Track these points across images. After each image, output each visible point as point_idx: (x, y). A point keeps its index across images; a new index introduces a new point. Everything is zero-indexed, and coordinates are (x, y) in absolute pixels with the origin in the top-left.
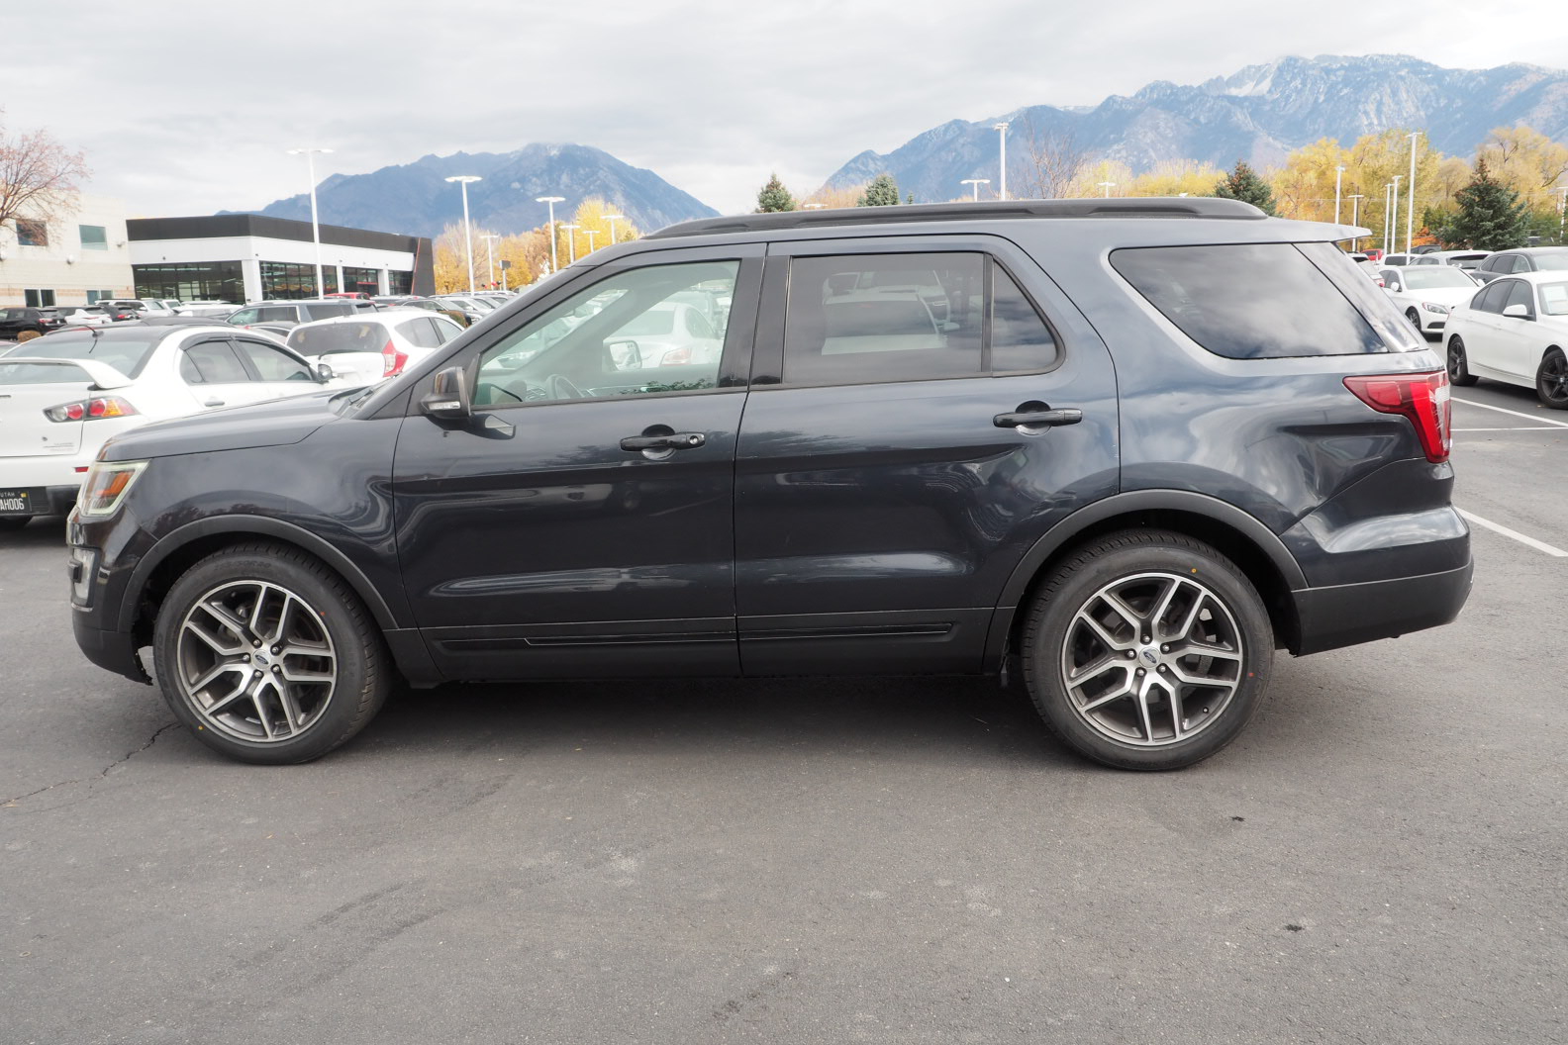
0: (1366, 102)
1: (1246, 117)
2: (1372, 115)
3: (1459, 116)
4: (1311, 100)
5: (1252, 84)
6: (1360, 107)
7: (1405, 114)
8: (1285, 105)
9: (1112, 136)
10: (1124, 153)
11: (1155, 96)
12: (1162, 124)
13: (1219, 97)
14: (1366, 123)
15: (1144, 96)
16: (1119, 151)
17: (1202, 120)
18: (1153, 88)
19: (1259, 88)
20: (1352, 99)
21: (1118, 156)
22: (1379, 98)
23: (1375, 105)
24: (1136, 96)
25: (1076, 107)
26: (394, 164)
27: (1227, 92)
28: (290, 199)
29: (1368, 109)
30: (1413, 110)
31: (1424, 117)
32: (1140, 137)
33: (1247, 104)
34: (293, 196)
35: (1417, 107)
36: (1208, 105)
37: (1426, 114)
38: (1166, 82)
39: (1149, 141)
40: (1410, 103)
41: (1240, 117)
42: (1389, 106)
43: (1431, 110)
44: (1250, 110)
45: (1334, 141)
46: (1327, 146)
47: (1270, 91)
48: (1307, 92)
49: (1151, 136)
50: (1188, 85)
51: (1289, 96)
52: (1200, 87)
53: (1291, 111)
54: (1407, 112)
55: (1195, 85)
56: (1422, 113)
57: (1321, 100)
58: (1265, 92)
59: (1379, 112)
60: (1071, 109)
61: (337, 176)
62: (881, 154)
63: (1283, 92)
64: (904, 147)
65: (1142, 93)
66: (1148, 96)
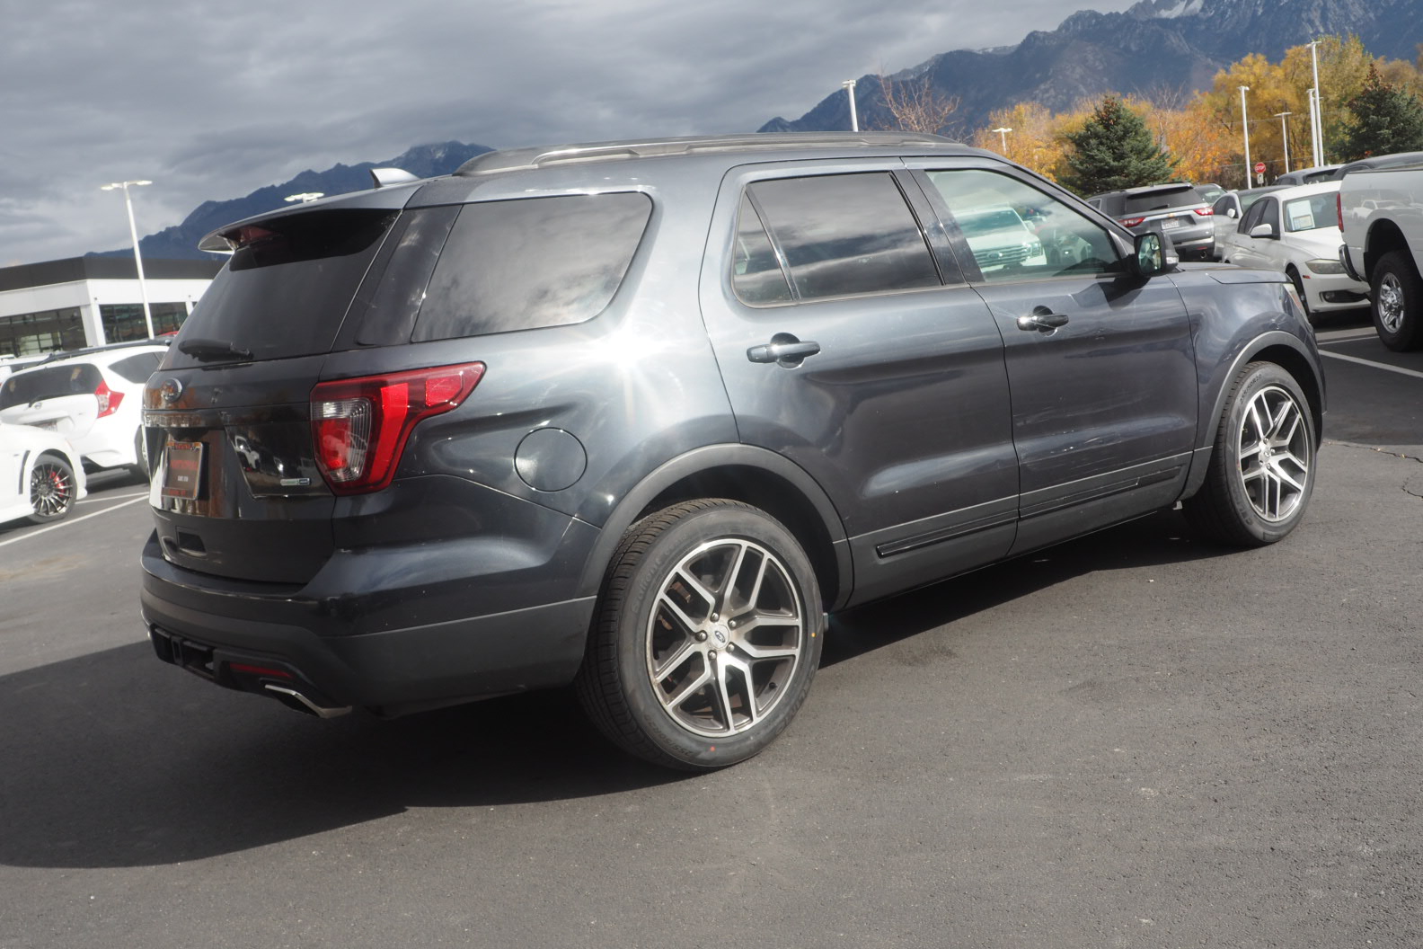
0: (1309, 10)
1: (1180, 40)
2: (1317, 23)
3: (1412, 14)
4: (1249, 14)
5: (1182, 5)
6: (1304, 15)
7: (1353, 19)
8: (1221, 23)
9: (1038, 76)
10: (1052, 92)
11: (1079, 28)
12: (1090, 57)
13: (1148, 21)
14: (1311, 32)
15: (1067, 29)
16: (1047, 91)
17: (1133, 48)
18: (1077, 18)
19: (1191, 6)
20: (1293, 9)
21: (1047, 95)
22: (1322, 4)
23: (1319, 11)
24: (1060, 29)
25: (995, 49)
26: (269, 185)
27: (1156, 15)
28: (161, 233)
29: (1312, 17)
30: (1361, 12)
31: (1374, 19)
32: (1068, 73)
33: (1179, 25)
34: (163, 230)
35: (1365, 9)
36: (1138, 31)
37: (1375, 16)
38: (1090, 11)
39: (1078, 76)
40: (1357, 6)
41: (1174, 41)
42: (1335, 11)
43: (1381, 11)
44: (1184, 31)
45: (1261, 57)
46: (1254, 63)
47: (1203, 10)
48: (1243, 6)
49: (1079, 70)
50: (1114, 12)
51: (1225, 13)
52: (1126, 12)
53: (1229, 28)
54: (1355, 16)
55: (1122, 12)
56: (1372, 15)
57: (1259, 13)
58: (1198, 11)
59: (1324, 19)
60: (990, 50)
61: (208, 204)
62: (790, 120)
63: (1217, 9)
64: (814, 111)
65: (1065, 26)
66: (1072, 28)
